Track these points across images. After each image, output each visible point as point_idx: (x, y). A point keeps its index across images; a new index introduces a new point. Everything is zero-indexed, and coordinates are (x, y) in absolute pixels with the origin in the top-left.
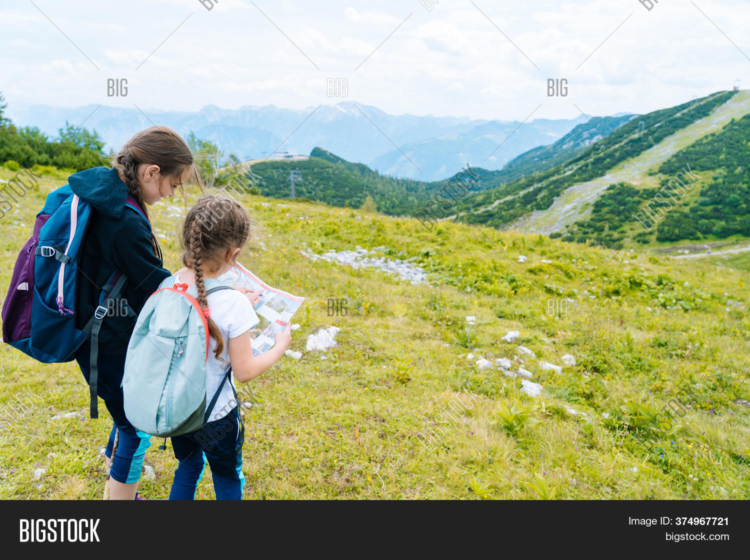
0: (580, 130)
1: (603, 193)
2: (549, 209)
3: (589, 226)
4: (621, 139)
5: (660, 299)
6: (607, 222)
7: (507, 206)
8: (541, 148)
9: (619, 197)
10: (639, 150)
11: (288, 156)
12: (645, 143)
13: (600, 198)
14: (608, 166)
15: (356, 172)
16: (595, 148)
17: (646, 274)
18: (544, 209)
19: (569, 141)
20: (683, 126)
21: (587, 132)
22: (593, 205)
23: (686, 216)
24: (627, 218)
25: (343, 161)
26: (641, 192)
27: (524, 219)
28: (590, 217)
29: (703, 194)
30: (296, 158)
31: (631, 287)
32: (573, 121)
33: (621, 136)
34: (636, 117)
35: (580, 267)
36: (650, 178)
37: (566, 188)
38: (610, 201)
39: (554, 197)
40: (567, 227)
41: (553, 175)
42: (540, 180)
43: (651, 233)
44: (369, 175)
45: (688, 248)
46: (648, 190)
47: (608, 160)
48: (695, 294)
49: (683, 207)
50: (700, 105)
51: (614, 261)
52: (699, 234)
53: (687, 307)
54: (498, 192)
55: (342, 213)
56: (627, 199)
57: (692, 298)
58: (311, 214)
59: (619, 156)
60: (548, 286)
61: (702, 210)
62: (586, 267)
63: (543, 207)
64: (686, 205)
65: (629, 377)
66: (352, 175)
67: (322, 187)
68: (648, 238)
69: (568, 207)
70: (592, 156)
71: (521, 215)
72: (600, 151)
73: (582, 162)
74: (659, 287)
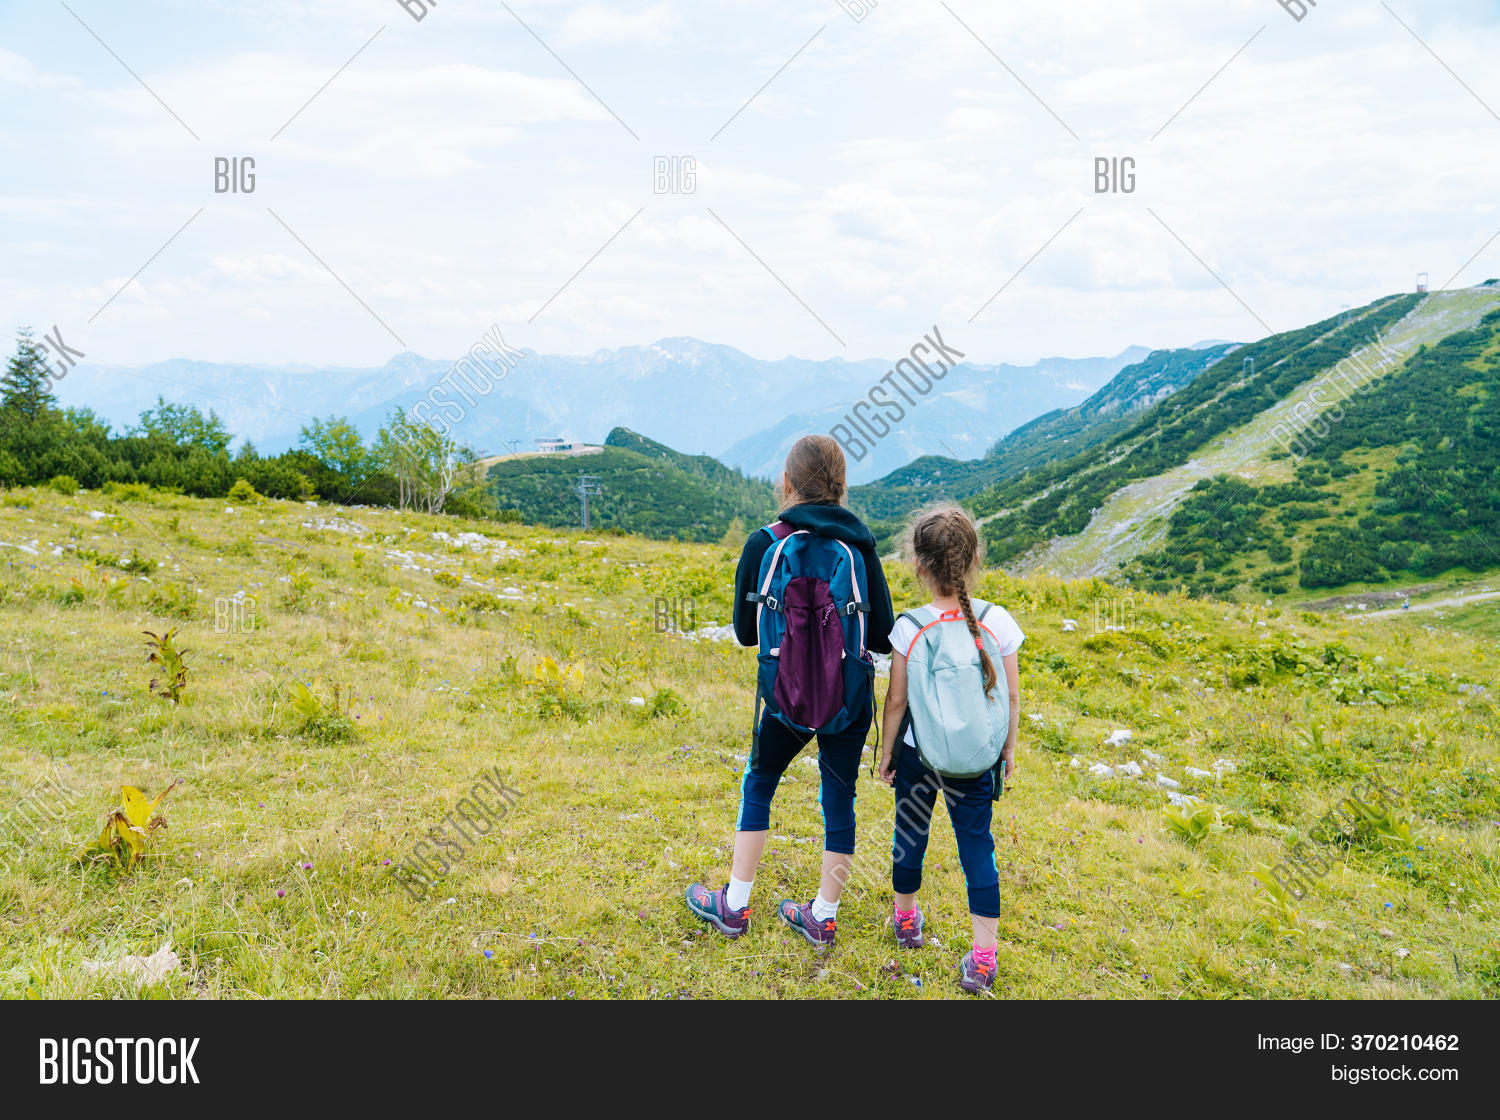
0: (1130, 377)
1: (1187, 497)
2: (1083, 533)
3: (1165, 563)
4: (1213, 391)
5: (1334, 689)
6: (1199, 553)
7: (1001, 529)
8: (1057, 413)
9: (1220, 505)
10: (1249, 411)
11: (563, 447)
12: (1260, 398)
13: (1182, 508)
14: (1193, 444)
15: (696, 474)
16: (1163, 411)
17: (1302, 644)
18: (1073, 532)
19: (1112, 400)
20: (1330, 363)
21: (1145, 380)
22: (1170, 521)
23: (1353, 536)
24: (1238, 544)
25: (671, 454)
26: (1262, 492)
27: (1036, 555)
28: (1165, 546)
29: (1381, 492)
30: (578, 451)
31: (1277, 669)
32: (1115, 360)
33: (1212, 387)
34: (1237, 347)
35: (1178, 636)
36: (1276, 464)
37: (1113, 490)
38: (1201, 512)
39: (1091, 508)
40: (1122, 566)
41: (1085, 466)
42: (1062, 476)
43: (1288, 573)
44: (724, 478)
45: (1365, 600)
46: (1274, 488)
47: (1191, 433)
48: (1397, 676)
49: (1346, 518)
50: (1357, 323)
51: (1238, 622)
52: (1383, 571)
53: (1385, 702)
54: (981, 503)
55: (705, 554)
56: (1235, 507)
57: (1393, 684)
58: (649, 558)
59: (1212, 425)
60: (1126, 672)
61: (1382, 524)
62: (1190, 635)
63: (1070, 529)
64: (1350, 514)
65: (1326, 788)
66: (691, 479)
67: (630, 505)
68: (1283, 581)
69: (1120, 527)
70: (1159, 426)
71: (1029, 547)
72: (1173, 416)
73: (1141, 439)
74: (1329, 668)
